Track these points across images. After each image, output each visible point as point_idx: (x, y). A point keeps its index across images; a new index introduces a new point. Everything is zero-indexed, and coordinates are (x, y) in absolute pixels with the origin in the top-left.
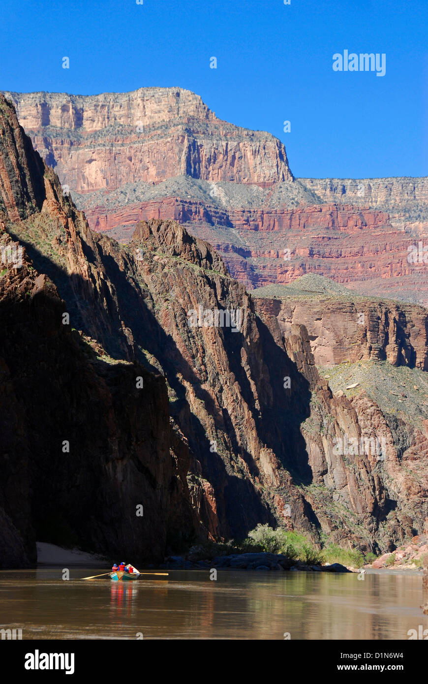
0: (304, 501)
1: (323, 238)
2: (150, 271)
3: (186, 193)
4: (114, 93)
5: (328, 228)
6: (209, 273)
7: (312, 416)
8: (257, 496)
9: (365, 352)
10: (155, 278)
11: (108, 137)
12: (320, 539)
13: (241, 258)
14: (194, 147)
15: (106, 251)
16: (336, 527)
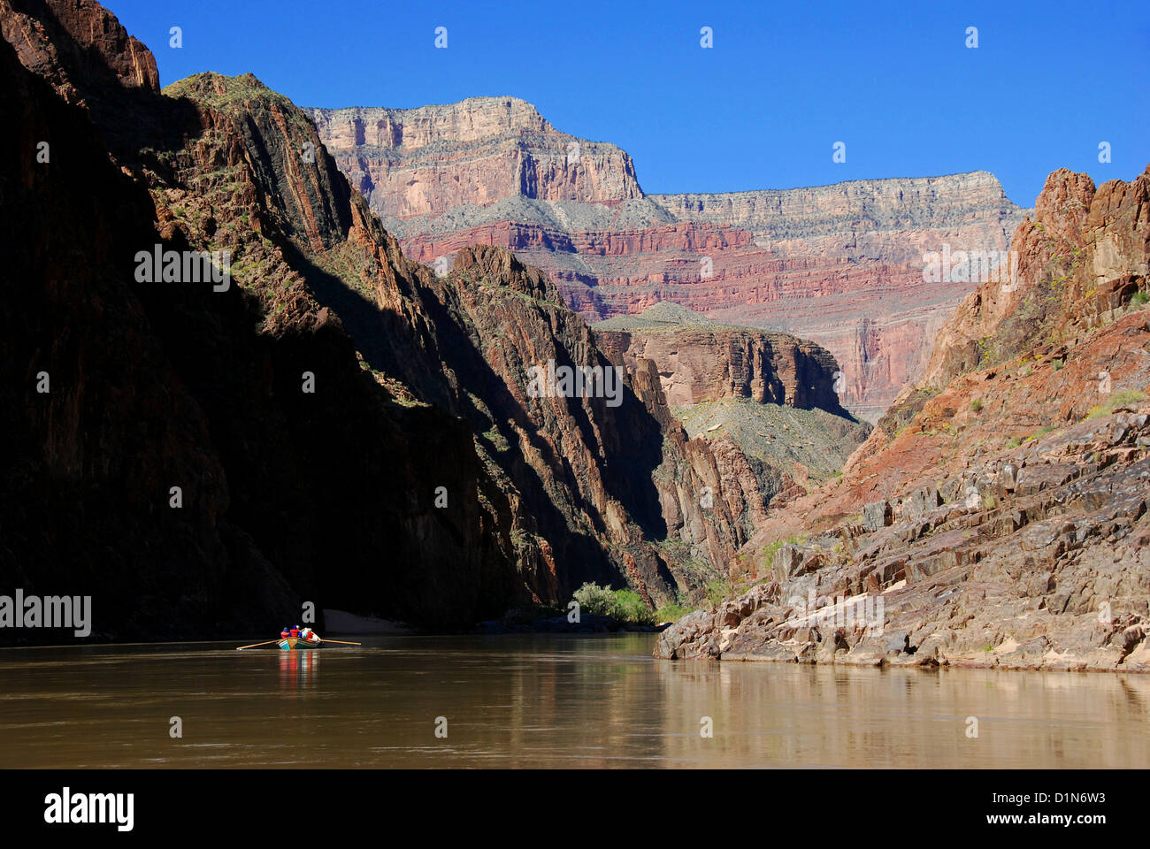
0: (658, 558)
1: (679, 261)
2: (475, 304)
3: (522, 215)
4: (437, 105)
5: (684, 250)
6: (542, 304)
7: (665, 463)
8: (604, 554)
9: (728, 388)
10: (481, 312)
11: (431, 155)
12: (676, 599)
13: (587, 287)
14: (529, 163)
15: (424, 283)
16: (695, 586)
